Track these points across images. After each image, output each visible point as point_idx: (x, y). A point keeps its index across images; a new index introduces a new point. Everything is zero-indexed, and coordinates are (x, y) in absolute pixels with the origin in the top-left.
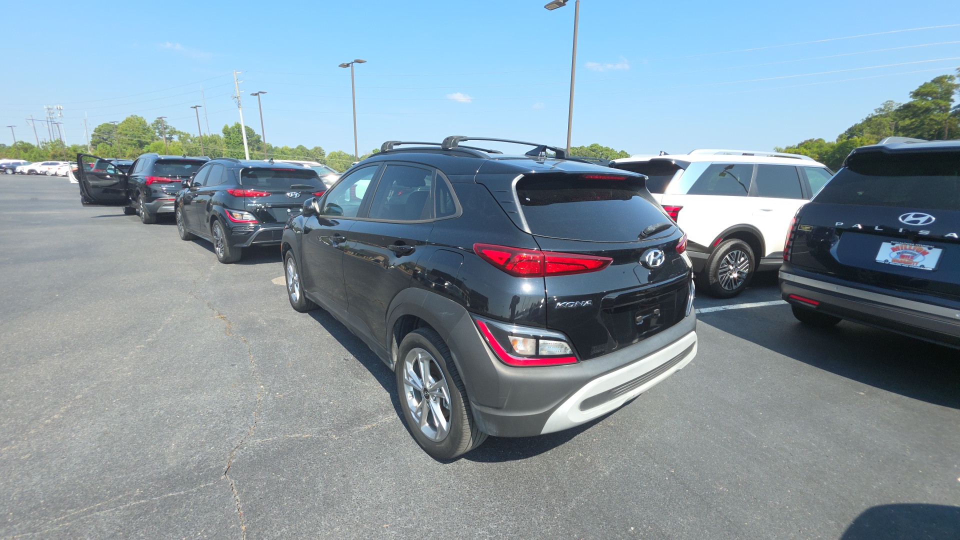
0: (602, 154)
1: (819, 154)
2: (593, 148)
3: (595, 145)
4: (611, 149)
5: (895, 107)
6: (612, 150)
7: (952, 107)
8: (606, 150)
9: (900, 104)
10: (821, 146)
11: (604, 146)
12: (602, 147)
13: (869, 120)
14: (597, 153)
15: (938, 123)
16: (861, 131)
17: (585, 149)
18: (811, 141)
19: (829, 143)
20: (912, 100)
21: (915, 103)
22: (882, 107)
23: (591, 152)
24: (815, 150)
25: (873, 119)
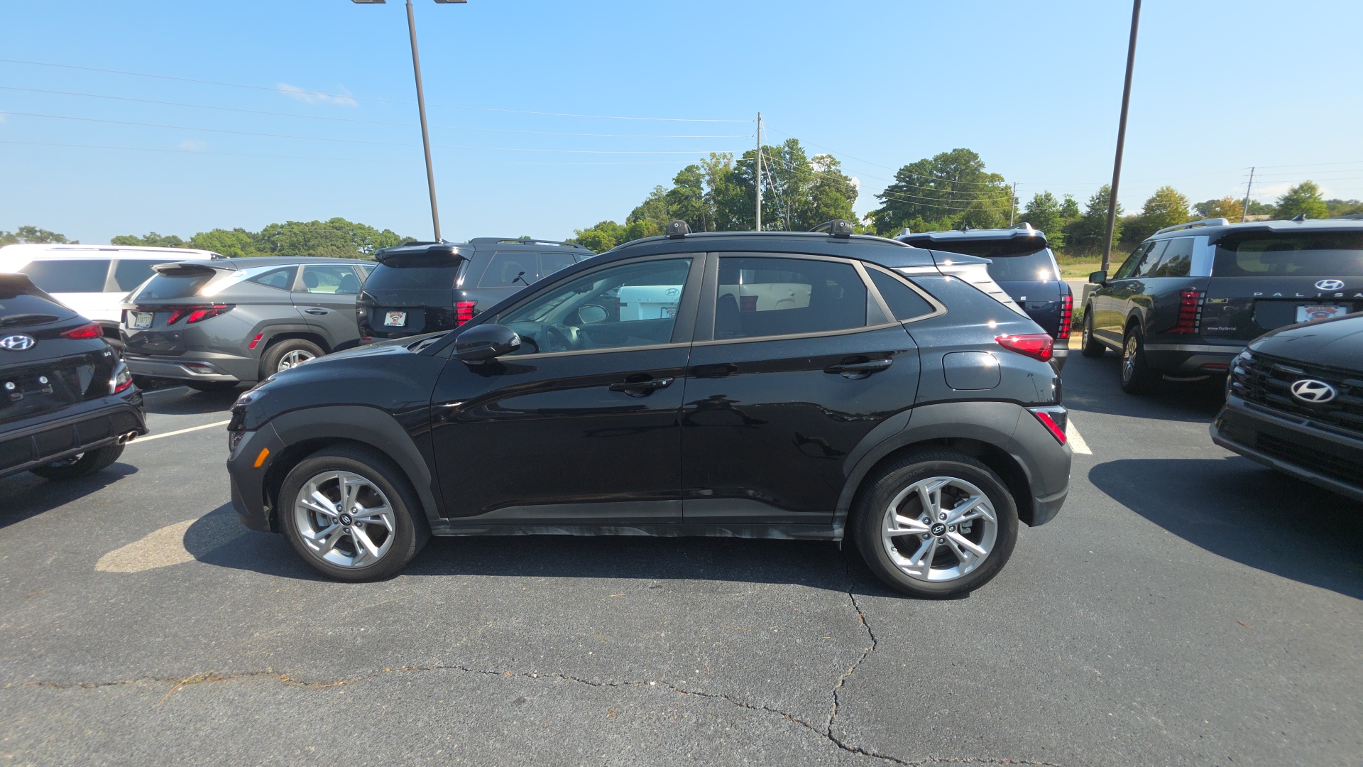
0: (354, 235)
1: (615, 238)
2: (337, 225)
3: (339, 220)
4: (367, 226)
5: (664, 194)
6: (370, 228)
7: (703, 195)
8: (360, 228)
9: (667, 189)
10: (614, 229)
11: (355, 222)
12: (351, 224)
13: (647, 203)
14: (345, 233)
15: (698, 210)
16: (643, 214)
17: (323, 226)
18: (604, 223)
19: (620, 226)
20: (675, 186)
21: (679, 190)
22: (655, 191)
23: (335, 230)
24: (611, 233)
25: (651, 203)
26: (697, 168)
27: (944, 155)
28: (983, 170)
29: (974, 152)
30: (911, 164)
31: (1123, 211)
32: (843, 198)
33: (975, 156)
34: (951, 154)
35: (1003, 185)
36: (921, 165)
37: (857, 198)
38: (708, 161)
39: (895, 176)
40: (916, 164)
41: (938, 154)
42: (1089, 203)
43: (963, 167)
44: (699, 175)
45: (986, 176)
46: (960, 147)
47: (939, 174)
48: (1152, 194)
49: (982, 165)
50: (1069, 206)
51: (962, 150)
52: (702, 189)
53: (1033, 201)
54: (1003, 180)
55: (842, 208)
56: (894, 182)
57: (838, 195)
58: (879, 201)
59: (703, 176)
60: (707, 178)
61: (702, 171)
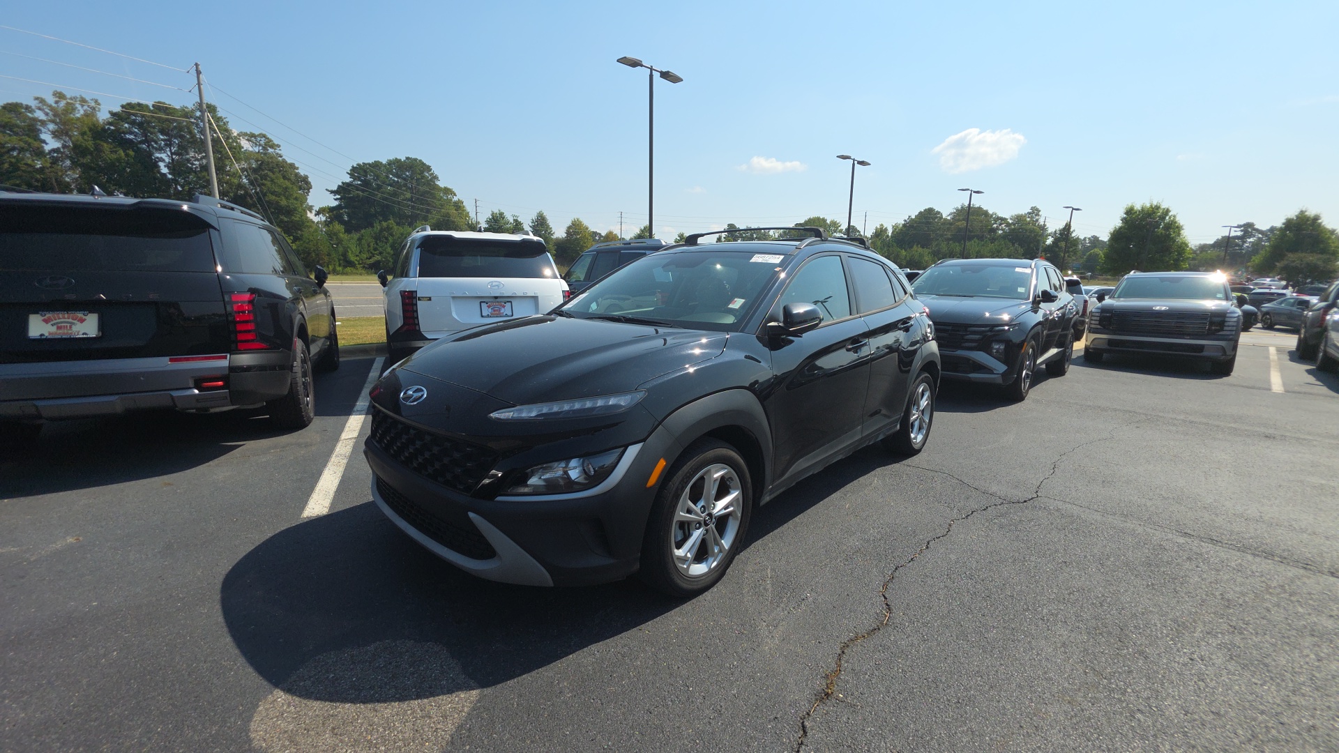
26: (28, 108)
27: (397, 161)
28: (438, 183)
29: (427, 164)
30: (363, 163)
31: (554, 233)
32: (295, 188)
33: (428, 168)
34: (404, 161)
35: (455, 199)
36: (377, 165)
37: (311, 190)
38: (51, 100)
39: (348, 173)
40: (369, 164)
41: (392, 159)
42: (531, 224)
43: (419, 176)
44: (36, 120)
45: (440, 189)
46: (413, 156)
47: (396, 179)
48: (569, 223)
49: (436, 178)
50: (517, 225)
51: (416, 160)
52: (44, 142)
53: (491, 217)
54: (455, 195)
55: (296, 199)
56: (348, 179)
57: (287, 183)
58: (332, 196)
59: (43, 123)
60: (51, 126)
61: (40, 115)
